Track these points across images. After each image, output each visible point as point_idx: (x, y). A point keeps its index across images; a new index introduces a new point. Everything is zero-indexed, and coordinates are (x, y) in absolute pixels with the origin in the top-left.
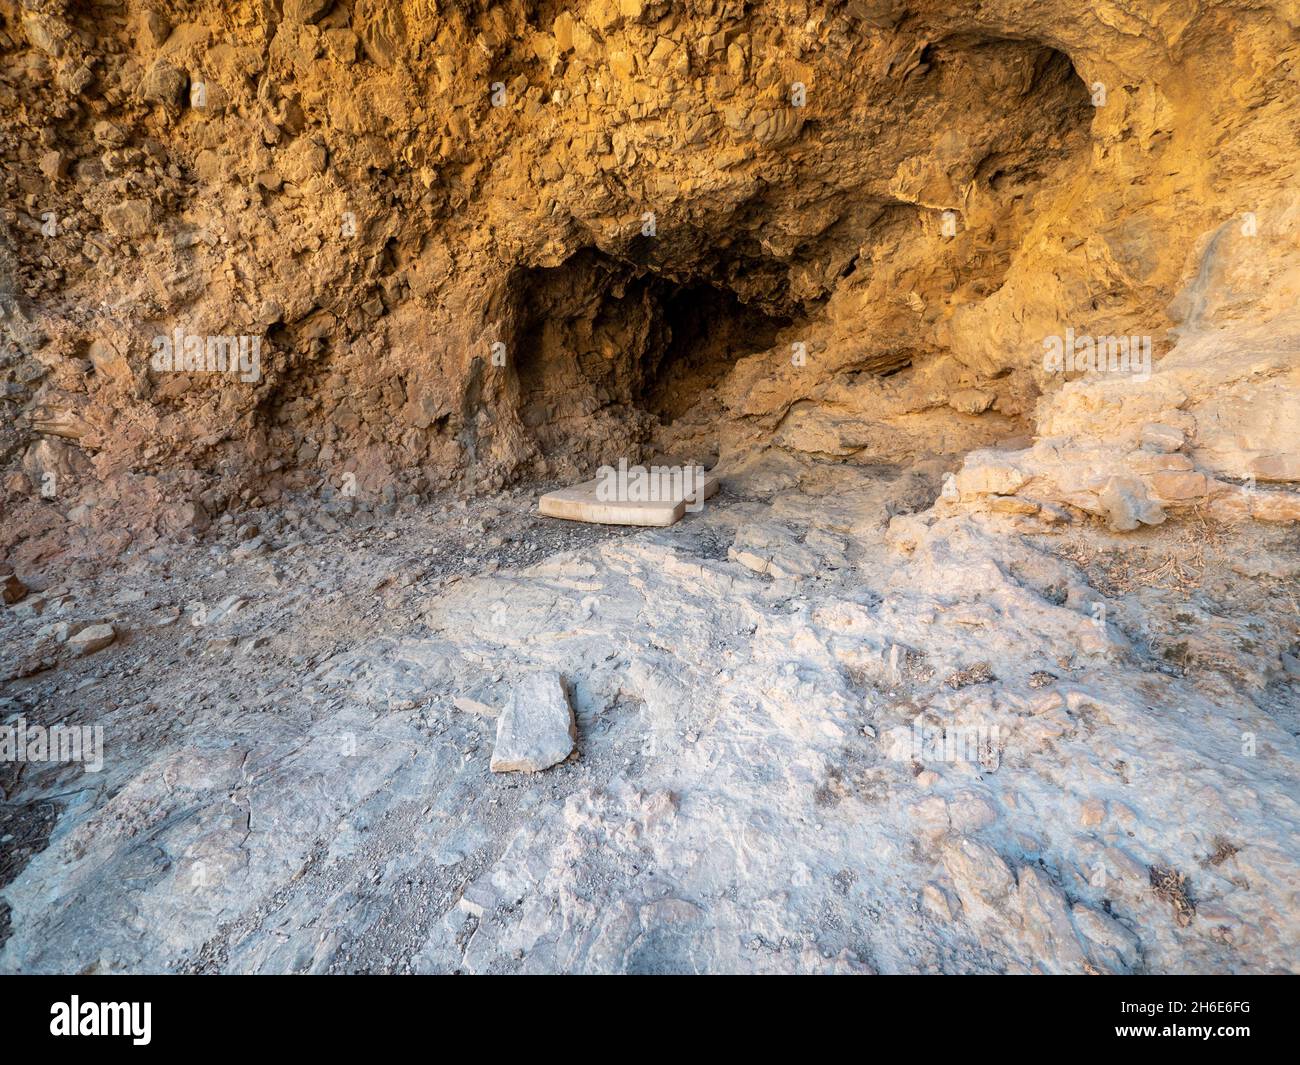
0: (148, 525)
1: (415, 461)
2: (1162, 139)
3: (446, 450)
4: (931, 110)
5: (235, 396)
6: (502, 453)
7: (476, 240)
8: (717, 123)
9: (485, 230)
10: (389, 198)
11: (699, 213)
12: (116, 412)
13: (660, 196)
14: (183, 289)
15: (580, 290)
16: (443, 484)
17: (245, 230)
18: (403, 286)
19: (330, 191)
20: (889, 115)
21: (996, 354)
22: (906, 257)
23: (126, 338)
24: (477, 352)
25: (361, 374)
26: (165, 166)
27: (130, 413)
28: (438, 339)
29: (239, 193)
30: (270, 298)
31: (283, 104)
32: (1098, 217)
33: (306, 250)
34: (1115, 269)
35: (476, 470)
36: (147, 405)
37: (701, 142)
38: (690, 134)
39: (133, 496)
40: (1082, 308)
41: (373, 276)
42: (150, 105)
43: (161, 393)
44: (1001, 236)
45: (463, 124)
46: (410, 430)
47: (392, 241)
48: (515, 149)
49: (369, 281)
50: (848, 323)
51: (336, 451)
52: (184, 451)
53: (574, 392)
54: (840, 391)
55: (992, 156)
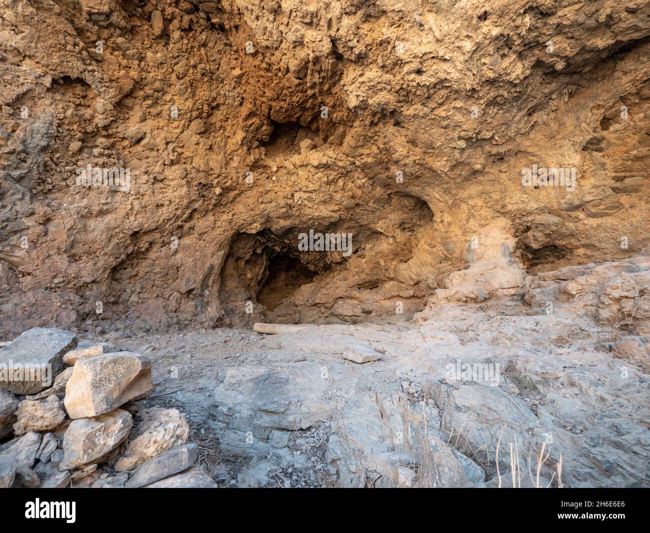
0: (52, 319)
1: (174, 309)
2: (449, 224)
3: (189, 306)
4: (388, 209)
5: (106, 261)
6: (213, 311)
7: (225, 217)
8: (331, 198)
9: (230, 214)
10: (201, 194)
11: (317, 224)
12: (49, 256)
13: (306, 215)
14: (105, 207)
15: (248, 246)
16: (186, 322)
17: (142, 191)
18: (192, 228)
19: (182, 186)
20: (378, 207)
21: (414, 277)
22: (378, 248)
23: (72, 222)
24: (212, 263)
25: (162, 262)
26: (118, 159)
27: (56, 258)
28: (198, 253)
29: (146, 177)
30: (140, 220)
31: (176, 154)
32: (439, 240)
33: (162, 205)
34: (445, 253)
35: (202, 317)
36: (65, 256)
37: (324, 202)
38: (323, 199)
39: (44, 302)
40: (437, 263)
41: (182, 221)
42: (124, 139)
43: (73, 251)
44: (408, 245)
45: (238, 178)
46: (176, 293)
47: (195, 210)
48: (255, 190)
49: (180, 223)
50: (356, 270)
51: (140, 298)
52: (73, 283)
53: (237, 290)
54: (356, 293)
55: (403, 223)
